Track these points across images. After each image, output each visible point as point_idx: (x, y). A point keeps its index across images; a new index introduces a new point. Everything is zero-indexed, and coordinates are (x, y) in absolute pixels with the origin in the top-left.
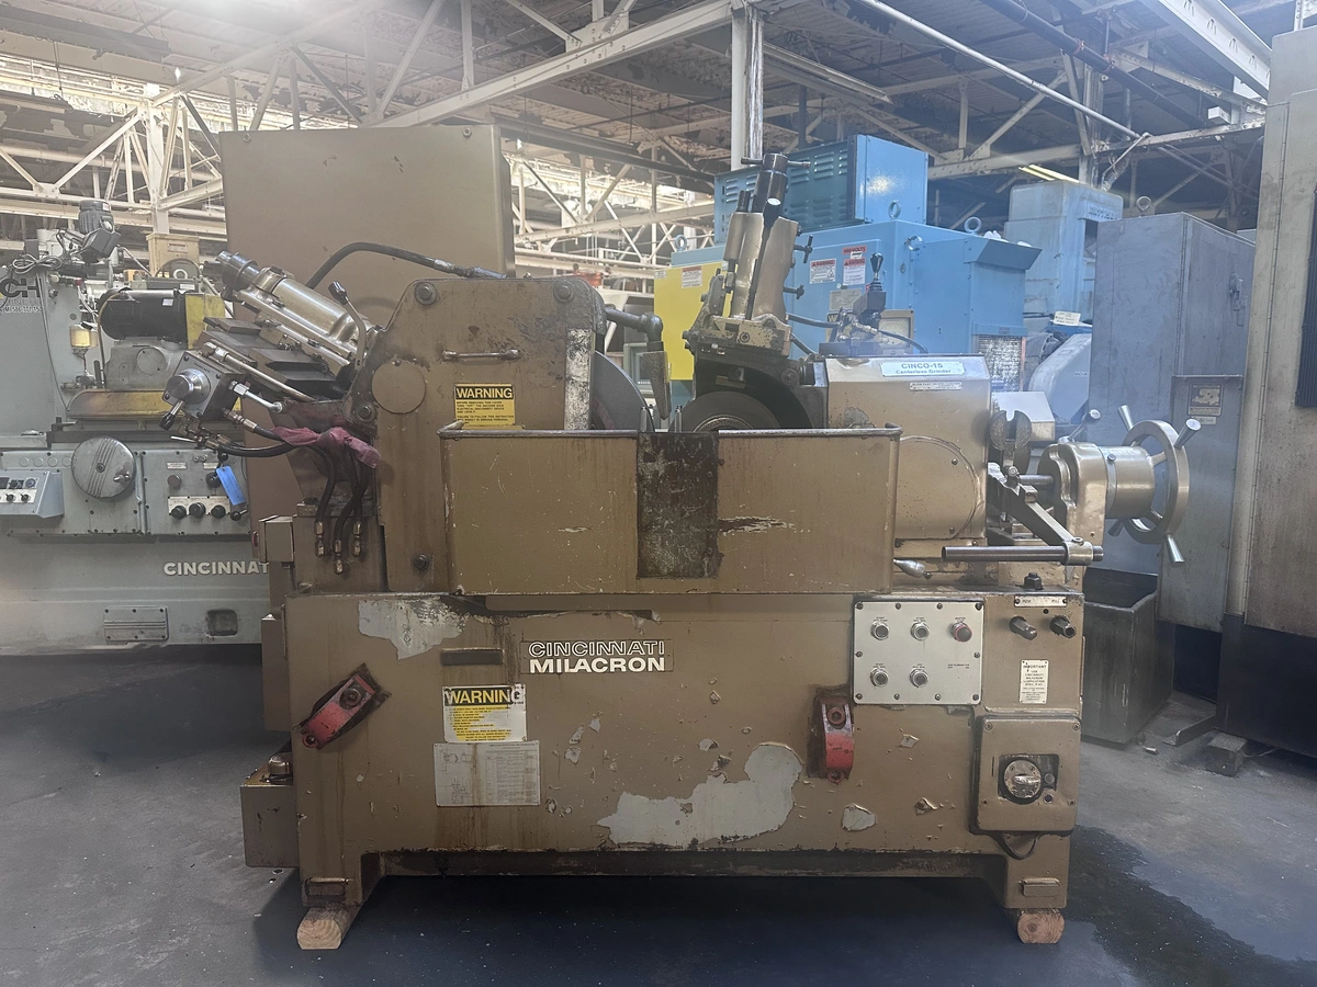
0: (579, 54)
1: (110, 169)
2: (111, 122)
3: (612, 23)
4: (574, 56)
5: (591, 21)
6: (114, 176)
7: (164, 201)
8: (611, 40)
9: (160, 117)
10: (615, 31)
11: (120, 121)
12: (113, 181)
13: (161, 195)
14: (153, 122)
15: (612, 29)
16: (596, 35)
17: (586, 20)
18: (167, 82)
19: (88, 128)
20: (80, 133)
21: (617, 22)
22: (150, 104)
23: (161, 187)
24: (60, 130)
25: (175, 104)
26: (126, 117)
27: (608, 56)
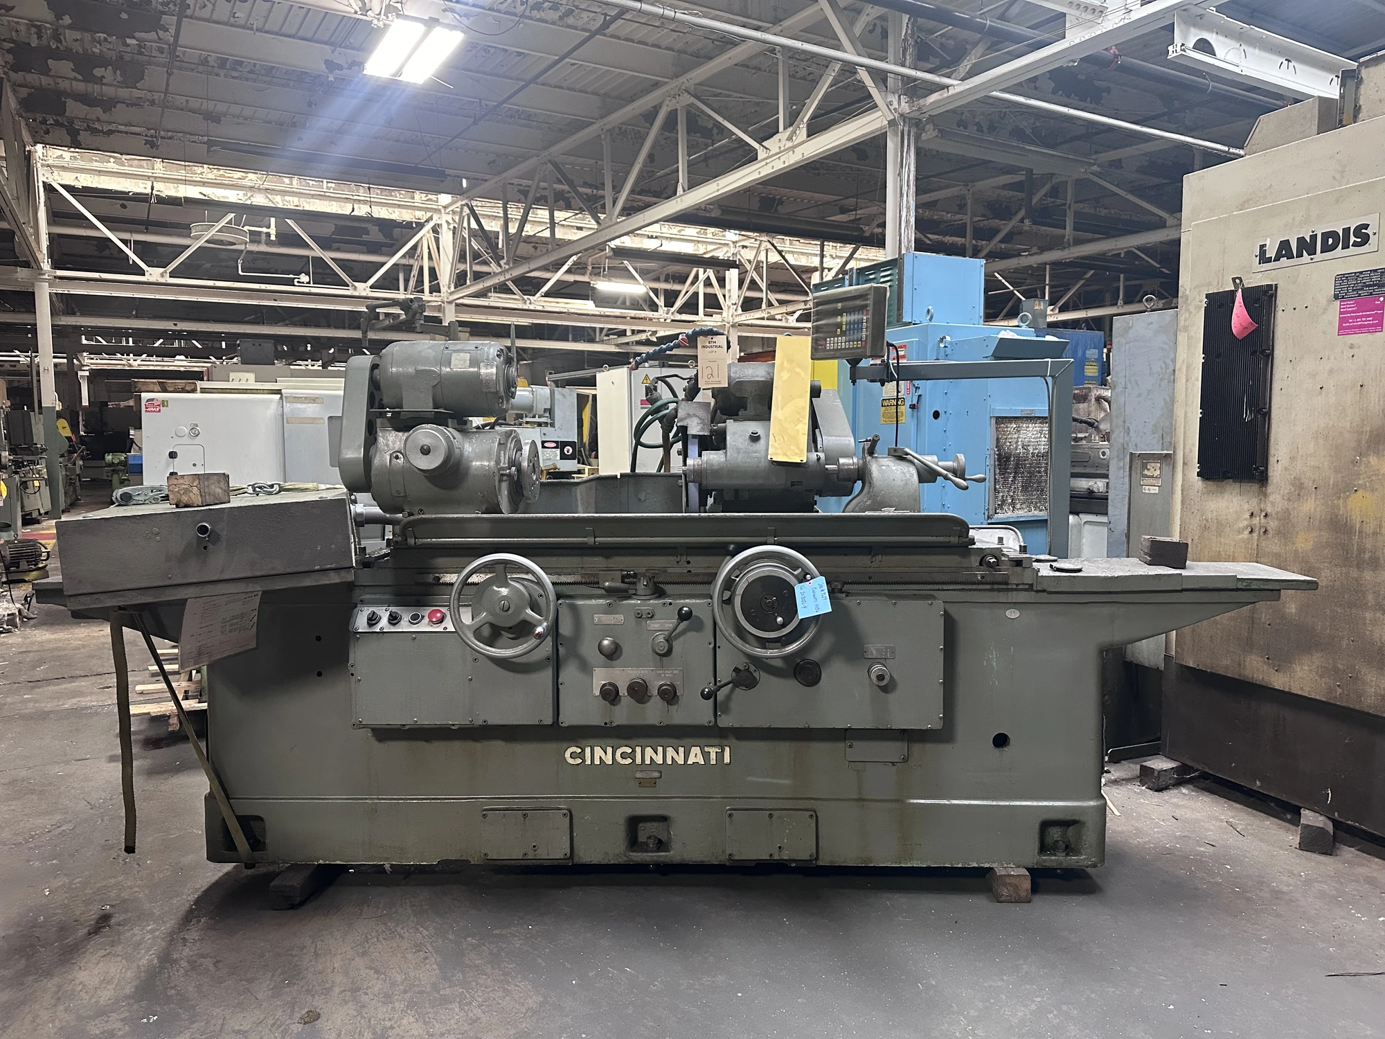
0: (768, 161)
1: (412, 266)
2: (412, 228)
3: (794, 132)
4: (764, 163)
5: (778, 132)
6: (415, 272)
7: (451, 293)
8: (793, 148)
9: (451, 221)
10: (797, 140)
11: (420, 226)
12: (414, 276)
13: (449, 288)
14: (445, 226)
15: (794, 138)
16: (782, 145)
17: (772, 131)
18: (457, 191)
19: (397, 231)
20: (392, 238)
21: (798, 132)
22: (443, 211)
23: (450, 281)
24: (375, 235)
25: (462, 209)
26: (426, 222)
27: (791, 163)
